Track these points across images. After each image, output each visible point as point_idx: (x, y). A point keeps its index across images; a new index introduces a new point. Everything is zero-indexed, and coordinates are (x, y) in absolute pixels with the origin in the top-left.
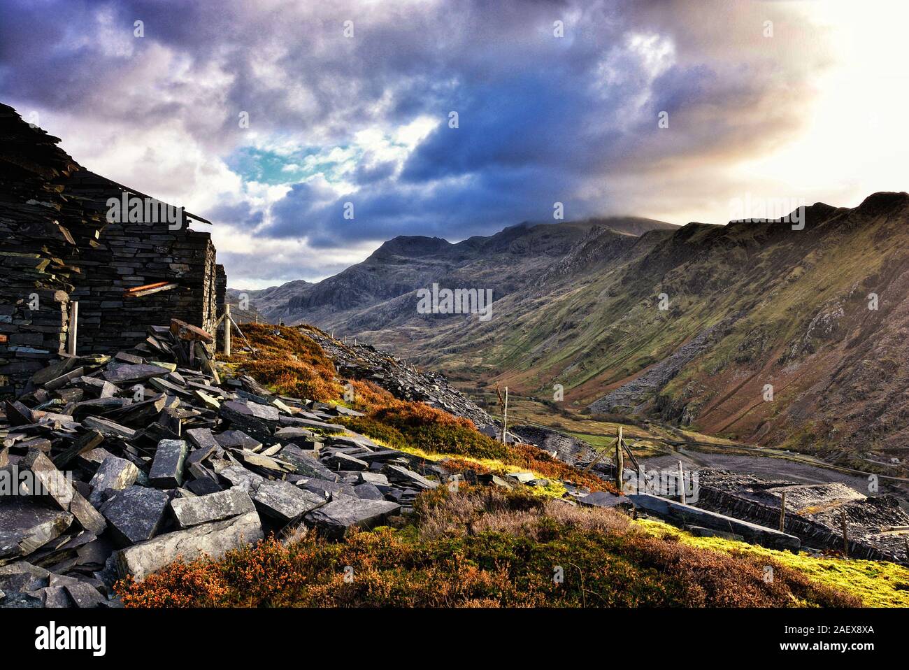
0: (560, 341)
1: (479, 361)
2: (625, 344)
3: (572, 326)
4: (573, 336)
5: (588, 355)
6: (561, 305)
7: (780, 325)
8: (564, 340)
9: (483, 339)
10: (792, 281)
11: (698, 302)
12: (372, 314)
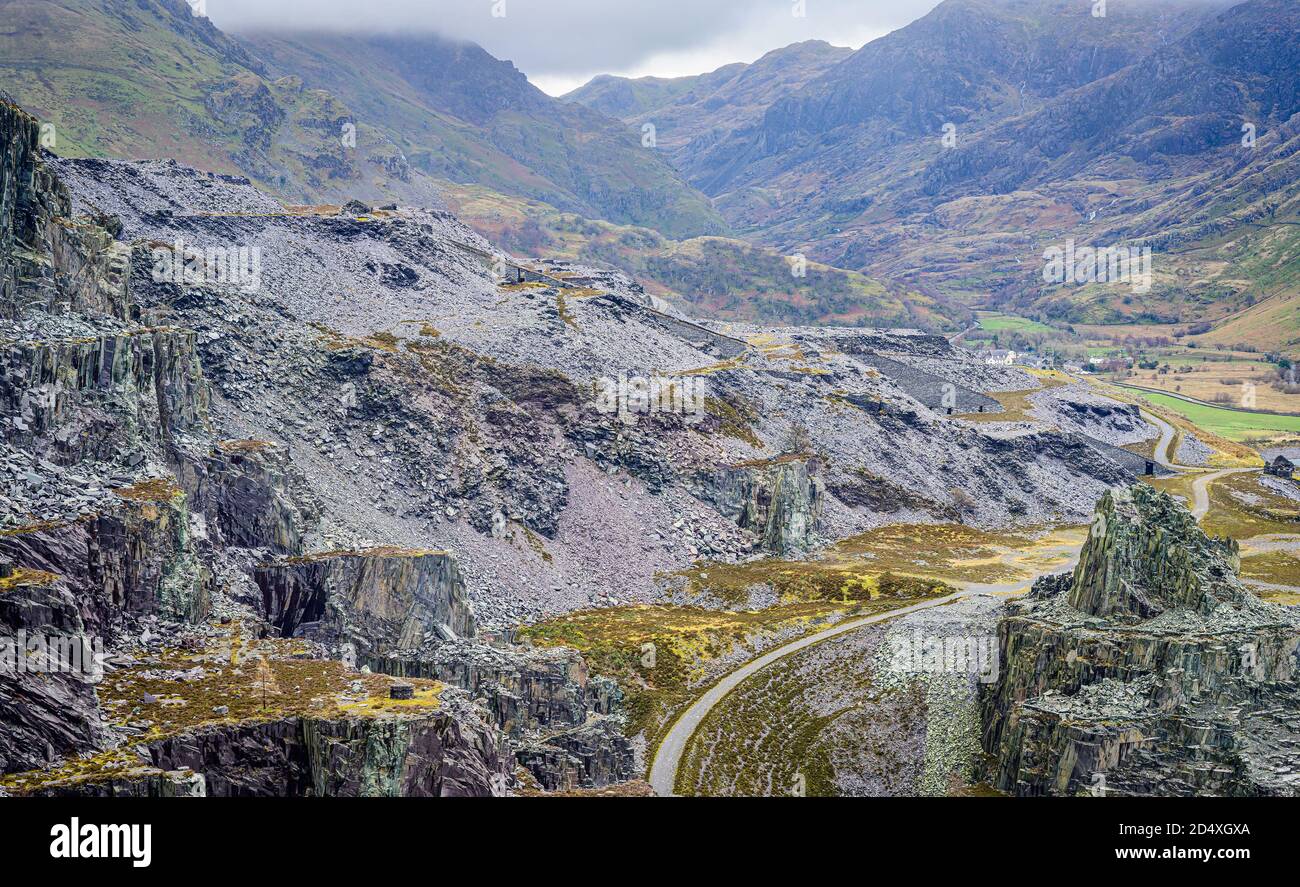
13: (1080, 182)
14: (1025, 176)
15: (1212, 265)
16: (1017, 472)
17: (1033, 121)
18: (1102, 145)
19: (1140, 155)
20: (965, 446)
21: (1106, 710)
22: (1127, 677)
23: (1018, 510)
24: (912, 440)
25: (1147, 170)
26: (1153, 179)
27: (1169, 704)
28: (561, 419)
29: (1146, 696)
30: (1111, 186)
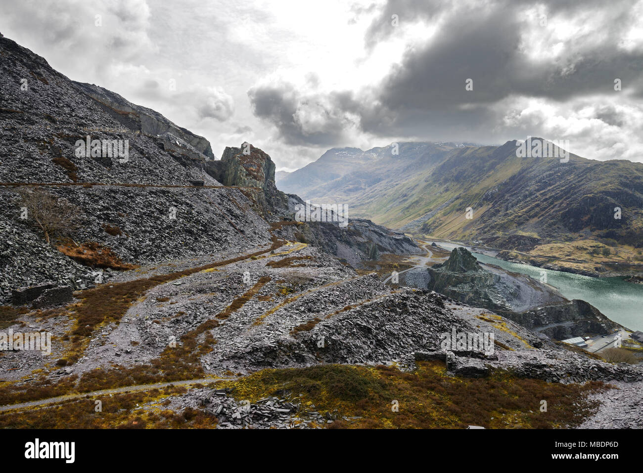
0: (400, 202)
1: (364, 211)
2: (423, 203)
3: (405, 196)
4: (406, 200)
5: (408, 208)
6: (404, 186)
7: (476, 195)
8: (401, 202)
9: (368, 201)
10: (488, 177)
11: (456, 185)
12: (318, 189)
13: (335, 196)
14: (324, 195)
15: (363, 211)
16: (401, 245)
17: (325, 185)
18: (338, 190)
19: (345, 192)
20: (391, 240)
21: (465, 290)
22: (466, 283)
23: (402, 252)
24: (383, 239)
25: (346, 194)
26: (347, 196)
27: (475, 288)
28: (333, 234)
29: (471, 287)
30: (340, 197)
